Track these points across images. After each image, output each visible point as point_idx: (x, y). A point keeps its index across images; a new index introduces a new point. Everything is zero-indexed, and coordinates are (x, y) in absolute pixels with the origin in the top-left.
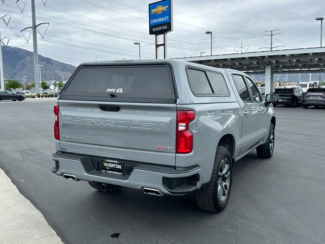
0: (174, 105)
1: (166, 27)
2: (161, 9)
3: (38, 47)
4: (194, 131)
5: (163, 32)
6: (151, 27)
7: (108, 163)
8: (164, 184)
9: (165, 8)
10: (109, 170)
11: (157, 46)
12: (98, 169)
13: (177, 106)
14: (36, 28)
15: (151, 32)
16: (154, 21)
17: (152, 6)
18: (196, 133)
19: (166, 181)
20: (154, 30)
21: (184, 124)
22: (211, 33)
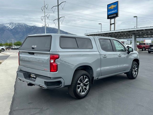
0: (49, 52)
1: (115, 15)
2: (113, 6)
3: (60, 27)
4: (58, 63)
5: (114, 17)
6: (108, 16)
7: (32, 75)
8: (45, 84)
9: (115, 6)
10: (32, 78)
11: (111, 24)
12: (29, 77)
13: (50, 52)
14: (59, 19)
15: (108, 18)
16: (110, 13)
17: (109, 6)
18: (59, 64)
19: (46, 83)
20: (109, 17)
21: (53, 60)
22: (136, 17)
